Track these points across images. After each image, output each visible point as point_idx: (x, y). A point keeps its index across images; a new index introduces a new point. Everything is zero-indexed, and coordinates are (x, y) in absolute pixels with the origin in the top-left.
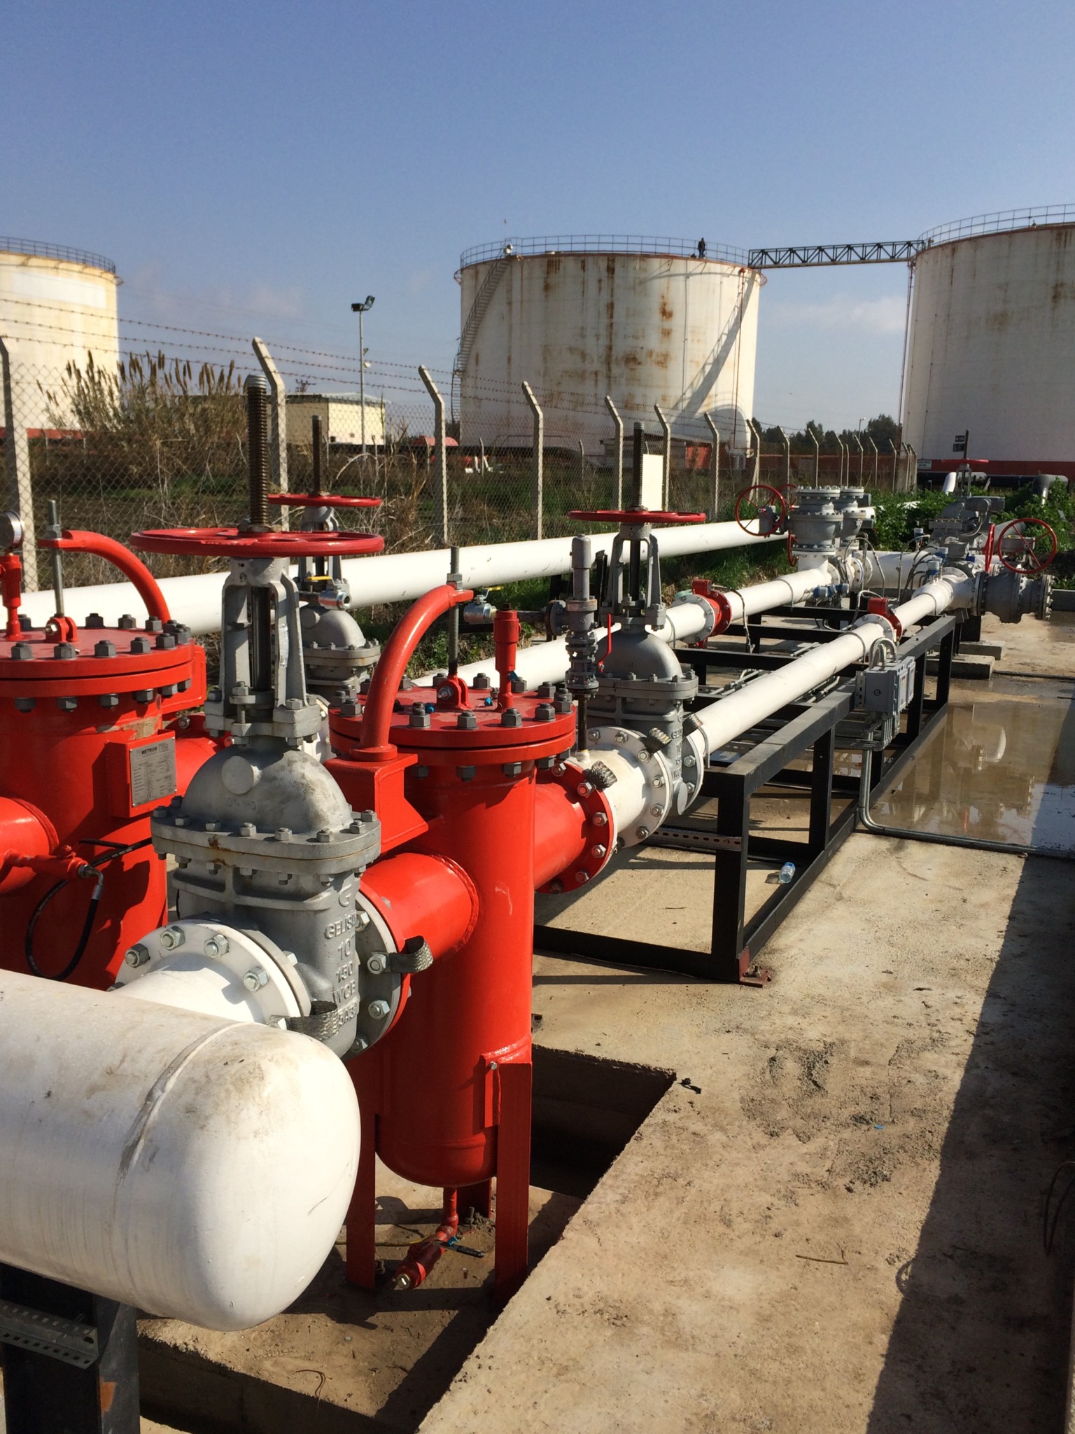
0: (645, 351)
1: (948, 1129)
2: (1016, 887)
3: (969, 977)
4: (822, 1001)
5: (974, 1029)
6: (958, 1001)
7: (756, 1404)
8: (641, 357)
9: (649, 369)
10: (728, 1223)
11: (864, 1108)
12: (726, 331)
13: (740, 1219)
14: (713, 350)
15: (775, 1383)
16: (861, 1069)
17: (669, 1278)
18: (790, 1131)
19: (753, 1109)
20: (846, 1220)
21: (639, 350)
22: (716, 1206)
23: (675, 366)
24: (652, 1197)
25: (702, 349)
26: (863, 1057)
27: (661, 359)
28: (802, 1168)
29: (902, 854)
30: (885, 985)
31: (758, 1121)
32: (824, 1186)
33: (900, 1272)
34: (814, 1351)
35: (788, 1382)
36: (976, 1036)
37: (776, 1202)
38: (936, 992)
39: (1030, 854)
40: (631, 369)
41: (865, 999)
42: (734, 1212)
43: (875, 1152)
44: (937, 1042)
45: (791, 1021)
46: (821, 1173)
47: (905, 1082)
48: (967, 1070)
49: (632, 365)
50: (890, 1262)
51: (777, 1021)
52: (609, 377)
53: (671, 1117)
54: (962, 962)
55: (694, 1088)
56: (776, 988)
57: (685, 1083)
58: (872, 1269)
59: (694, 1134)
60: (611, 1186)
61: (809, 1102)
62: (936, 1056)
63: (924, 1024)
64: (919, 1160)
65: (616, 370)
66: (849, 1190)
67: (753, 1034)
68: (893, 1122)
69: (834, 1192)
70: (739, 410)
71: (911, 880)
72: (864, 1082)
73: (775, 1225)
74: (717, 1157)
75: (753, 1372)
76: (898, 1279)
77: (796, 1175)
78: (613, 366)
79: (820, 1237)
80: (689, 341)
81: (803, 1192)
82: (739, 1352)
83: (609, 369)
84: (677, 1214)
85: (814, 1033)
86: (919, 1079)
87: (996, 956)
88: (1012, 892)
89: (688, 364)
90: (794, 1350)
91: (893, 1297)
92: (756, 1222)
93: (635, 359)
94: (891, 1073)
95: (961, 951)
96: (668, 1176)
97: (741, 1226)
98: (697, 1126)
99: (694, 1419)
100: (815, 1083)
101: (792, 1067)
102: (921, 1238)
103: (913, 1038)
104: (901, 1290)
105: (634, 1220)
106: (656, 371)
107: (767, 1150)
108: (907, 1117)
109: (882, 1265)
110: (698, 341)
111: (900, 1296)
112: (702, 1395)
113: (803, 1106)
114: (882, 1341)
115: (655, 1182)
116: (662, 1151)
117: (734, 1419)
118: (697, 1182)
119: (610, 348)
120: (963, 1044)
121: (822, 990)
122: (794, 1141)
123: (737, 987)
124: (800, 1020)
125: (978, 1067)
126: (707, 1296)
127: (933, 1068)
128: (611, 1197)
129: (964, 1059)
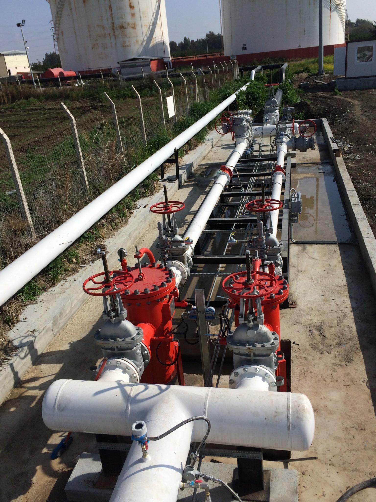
0: (126, 23)
1: (359, 342)
2: (340, 257)
3: (343, 293)
4: (312, 309)
5: (351, 310)
6: (344, 301)
7: (354, 423)
8: (126, 26)
9: (129, 30)
10: (325, 381)
11: (338, 341)
12: (155, 12)
13: (327, 379)
14: (152, 20)
15: (355, 417)
16: (332, 329)
17: (321, 398)
18: (325, 352)
19: (314, 347)
20: (349, 373)
21: (124, 23)
22: (320, 377)
23: (138, 28)
24: (305, 378)
25: (148, 20)
26: (330, 325)
27: (133, 26)
28: (333, 361)
29: (306, 251)
30: (324, 300)
31: (316, 350)
32: (340, 365)
33: (367, 384)
34: (359, 408)
35: (357, 416)
36: (353, 312)
37: (332, 372)
38: (337, 299)
39: (339, 243)
40: (123, 31)
41: (322, 306)
42: (325, 377)
43: (346, 353)
44: (345, 316)
45: (308, 317)
46: (338, 362)
47: (343, 330)
48: (356, 324)
49: (123, 29)
50: (364, 382)
51: (305, 318)
52: (115, 35)
53: (297, 354)
54: (339, 288)
55: (297, 344)
56: (299, 307)
57: (294, 343)
58: (360, 385)
59: (304, 358)
60: (294, 377)
61: (325, 342)
62: (346, 321)
63: (339, 311)
64: (357, 353)
65: (117, 32)
66: (346, 365)
67: (301, 324)
68: (346, 343)
69: (343, 366)
70: (164, 42)
71: (313, 260)
72: (334, 333)
73: (335, 378)
74: (313, 363)
75: (349, 416)
76: (367, 386)
77: (333, 364)
78: (115, 30)
79: (346, 379)
80: (142, 18)
81: (336, 368)
82: (344, 412)
83: (114, 32)
84: (313, 381)
85: (316, 320)
86: (346, 329)
87: (346, 284)
88: (340, 259)
89: (143, 27)
90: (355, 409)
91: (368, 391)
92: (331, 378)
93: (123, 27)
94: (339, 328)
95: (337, 284)
96: (305, 371)
97: (329, 381)
98: (304, 355)
99: (343, 429)
100: (324, 336)
101: (316, 332)
102: (367, 374)
103: (339, 316)
104: (369, 388)
105: (305, 385)
106: (131, 30)
107: (323, 358)
108: (349, 341)
109: (362, 383)
110: (145, 17)
111: (369, 390)
112: (342, 424)
113: (324, 343)
114: (371, 402)
115: (303, 373)
116: (300, 365)
117: (351, 427)
118: (312, 371)
119: (113, 24)
120: (351, 315)
121: (310, 305)
122: (327, 354)
123: (289, 309)
124: (310, 317)
125: (358, 322)
126: (331, 400)
127: (348, 325)
128: (296, 380)
129: (353, 320)
